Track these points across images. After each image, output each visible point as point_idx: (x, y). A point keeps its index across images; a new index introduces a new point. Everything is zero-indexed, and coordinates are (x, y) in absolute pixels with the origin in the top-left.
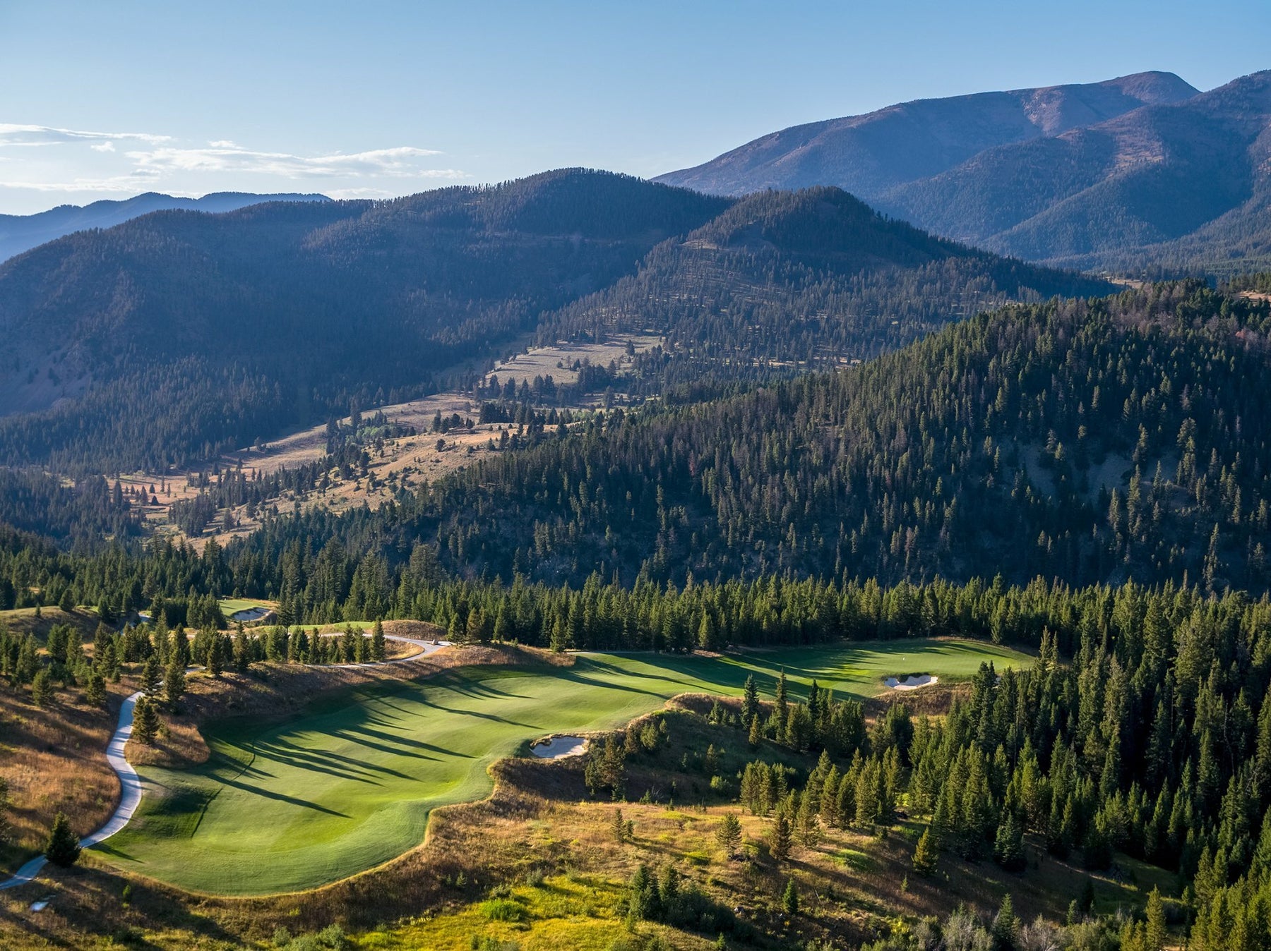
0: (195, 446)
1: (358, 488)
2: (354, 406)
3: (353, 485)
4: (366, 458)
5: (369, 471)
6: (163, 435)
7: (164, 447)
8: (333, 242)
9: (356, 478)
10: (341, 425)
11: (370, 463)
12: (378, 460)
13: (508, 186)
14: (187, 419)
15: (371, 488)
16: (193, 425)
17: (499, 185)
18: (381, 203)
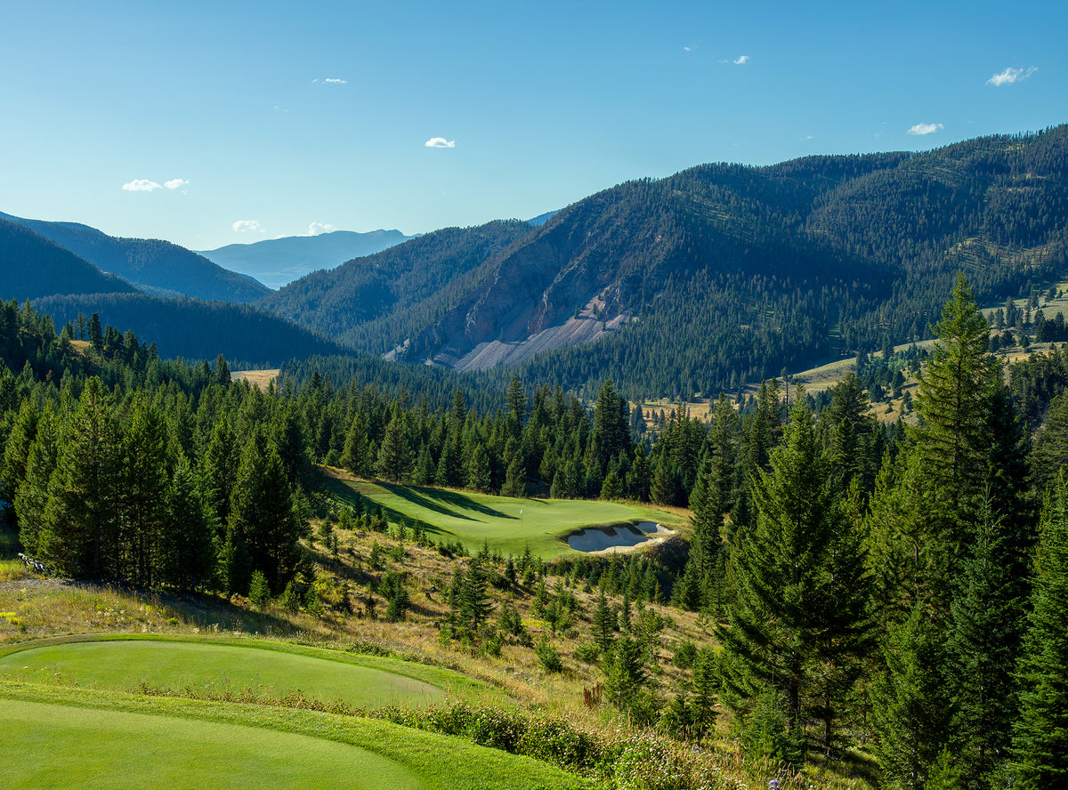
0: (723, 374)
1: (890, 410)
2: (886, 340)
3: (885, 406)
4: (901, 379)
5: (904, 392)
6: (690, 365)
7: (690, 376)
8: (869, 189)
9: (888, 400)
10: (872, 357)
11: (905, 384)
12: (913, 380)
13: (1051, 132)
14: (714, 349)
15: (906, 410)
16: (720, 354)
17: (1041, 131)
18: (918, 155)
